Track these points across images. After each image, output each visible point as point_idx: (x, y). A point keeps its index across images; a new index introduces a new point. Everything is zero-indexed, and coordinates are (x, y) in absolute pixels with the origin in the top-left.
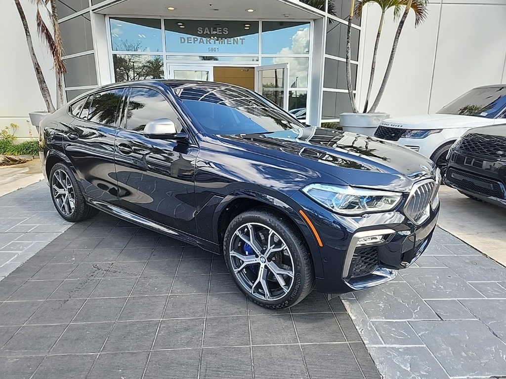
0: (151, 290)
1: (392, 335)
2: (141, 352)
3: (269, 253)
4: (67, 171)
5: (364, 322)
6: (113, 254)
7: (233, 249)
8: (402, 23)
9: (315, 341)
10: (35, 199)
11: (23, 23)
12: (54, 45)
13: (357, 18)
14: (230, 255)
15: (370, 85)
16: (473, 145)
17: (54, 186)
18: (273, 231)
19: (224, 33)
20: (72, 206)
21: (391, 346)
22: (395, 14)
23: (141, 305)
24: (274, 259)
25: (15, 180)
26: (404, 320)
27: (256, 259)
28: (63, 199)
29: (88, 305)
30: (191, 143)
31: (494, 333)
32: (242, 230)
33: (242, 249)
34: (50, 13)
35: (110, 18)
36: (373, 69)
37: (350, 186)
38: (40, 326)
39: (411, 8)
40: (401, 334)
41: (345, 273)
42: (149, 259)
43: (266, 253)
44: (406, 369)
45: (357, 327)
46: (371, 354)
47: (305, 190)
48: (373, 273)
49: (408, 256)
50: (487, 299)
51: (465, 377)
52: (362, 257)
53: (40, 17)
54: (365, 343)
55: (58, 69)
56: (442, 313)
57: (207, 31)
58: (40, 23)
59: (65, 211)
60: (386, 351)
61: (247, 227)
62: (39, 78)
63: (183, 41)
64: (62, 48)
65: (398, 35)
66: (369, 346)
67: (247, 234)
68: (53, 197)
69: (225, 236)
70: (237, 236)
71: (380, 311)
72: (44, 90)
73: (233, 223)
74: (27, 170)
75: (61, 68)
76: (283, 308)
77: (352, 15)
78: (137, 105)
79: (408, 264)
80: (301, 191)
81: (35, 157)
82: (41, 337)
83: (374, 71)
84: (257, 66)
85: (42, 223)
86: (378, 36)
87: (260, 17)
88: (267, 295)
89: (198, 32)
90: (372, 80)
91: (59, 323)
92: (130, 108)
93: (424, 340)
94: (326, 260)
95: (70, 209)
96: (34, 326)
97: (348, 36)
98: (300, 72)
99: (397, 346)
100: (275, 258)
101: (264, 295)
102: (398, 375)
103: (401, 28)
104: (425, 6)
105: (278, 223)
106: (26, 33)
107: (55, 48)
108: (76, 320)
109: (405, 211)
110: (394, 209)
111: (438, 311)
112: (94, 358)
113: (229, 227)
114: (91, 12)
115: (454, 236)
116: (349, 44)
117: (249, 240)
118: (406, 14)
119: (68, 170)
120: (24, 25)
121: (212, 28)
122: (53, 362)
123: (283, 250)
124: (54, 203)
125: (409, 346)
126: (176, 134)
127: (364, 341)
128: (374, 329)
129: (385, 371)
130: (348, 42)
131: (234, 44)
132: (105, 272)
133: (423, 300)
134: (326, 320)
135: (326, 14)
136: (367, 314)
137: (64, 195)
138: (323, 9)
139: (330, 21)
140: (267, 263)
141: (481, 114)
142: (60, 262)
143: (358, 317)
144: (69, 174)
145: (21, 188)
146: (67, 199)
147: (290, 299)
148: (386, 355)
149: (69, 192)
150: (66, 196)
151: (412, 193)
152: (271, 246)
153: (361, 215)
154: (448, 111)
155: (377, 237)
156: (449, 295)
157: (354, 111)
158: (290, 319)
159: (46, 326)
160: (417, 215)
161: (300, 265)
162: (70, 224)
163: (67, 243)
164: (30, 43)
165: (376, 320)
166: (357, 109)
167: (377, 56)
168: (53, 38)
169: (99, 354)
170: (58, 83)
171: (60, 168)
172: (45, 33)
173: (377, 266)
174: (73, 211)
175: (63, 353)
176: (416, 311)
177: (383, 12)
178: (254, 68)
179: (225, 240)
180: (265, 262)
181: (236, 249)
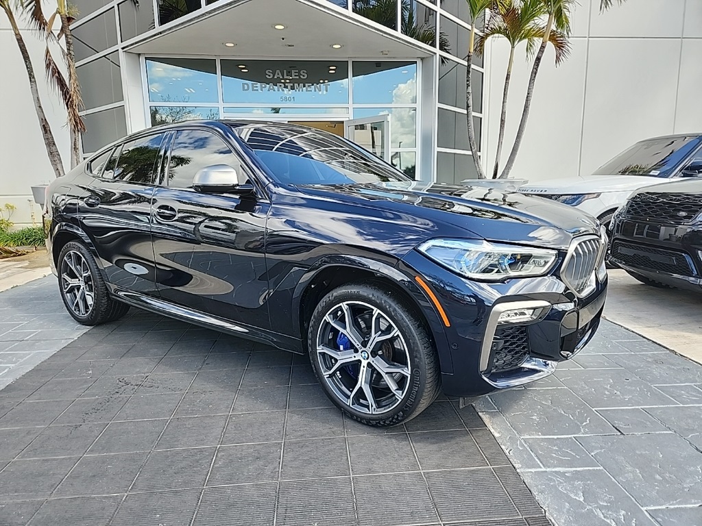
0: (203, 409)
1: (554, 455)
2: (189, 490)
3: (374, 343)
4: (83, 252)
5: (513, 440)
6: (148, 364)
7: (322, 343)
8: (538, 59)
9: (444, 467)
10: (36, 299)
11: (27, 66)
12: (68, 93)
13: (478, 56)
14: (318, 351)
15: (500, 143)
16: (645, 208)
17: (65, 276)
18: (379, 311)
19: (301, 76)
20: (90, 301)
21: (554, 470)
22: (527, 51)
23: (189, 428)
24: (380, 352)
25: (8, 276)
26: (570, 436)
27: (355, 354)
28: (77, 293)
29: (111, 430)
30: (260, 197)
31: (697, 449)
32: (334, 314)
33: (335, 341)
34: (63, 51)
35: (146, 59)
36: (502, 121)
37: (485, 239)
38: (39, 460)
39: (548, 42)
40: (567, 454)
41: (483, 365)
42: (200, 369)
43: (368, 345)
44: (577, 498)
45: (503, 447)
46: (525, 481)
47: (423, 248)
48: (522, 366)
49: (570, 342)
50: (682, 405)
51: (664, 507)
52: (506, 342)
53: (50, 56)
54: (516, 467)
55: (73, 126)
56: (621, 426)
57: (278, 75)
58: (49, 64)
59: (79, 310)
60: (547, 477)
61: (340, 309)
62: (46, 139)
63: (246, 87)
64: (79, 98)
65: (534, 75)
66: (522, 470)
67: (342, 320)
68: (61, 290)
69: (311, 325)
70: (327, 324)
71: (534, 426)
72: (54, 155)
73: (321, 304)
74: (26, 264)
75: (78, 125)
76: (395, 423)
77: (472, 50)
78: (181, 161)
79: (571, 354)
80: (416, 250)
81: (38, 248)
82: (40, 475)
83: (504, 124)
84: (348, 119)
85: (46, 328)
86: (507, 78)
87: (350, 56)
88: (372, 406)
89: (267, 76)
90: (501, 136)
91: (68, 455)
92: (172, 165)
93: (600, 461)
94: (455, 346)
95: (86, 307)
96: (30, 461)
97: (468, 77)
98: (404, 136)
99: (561, 469)
100: (383, 352)
101: (367, 407)
102: (567, 507)
103: (538, 65)
104: (567, 38)
105: (386, 299)
106: (30, 78)
107: (70, 97)
108: (92, 451)
109: (563, 276)
110: (548, 273)
111: (615, 423)
112: (119, 500)
113: (316, 311)
114: (121, 51)
115: (627, 329)
116: (470, 88)
117: (345, 328)
118: (543, 47)
119: (84, 250)
120: (27, 68)
121: (285, 71)
122: (57, 508)
123: (393, 337)
124: (64, 299)
125: (578, 469)
126: (238, 185)
127: (515, 465)
128: (528, 448)
129: (547, 502)
130: (468, 85)
131: (315, 91)
132: (136, 387)
133: (594, 409)
134: (458, 439)
135: (437, 50)
136: (516, 430)
137: (78, 288)
138: (433, 45)
139: (443, 60)
140: (371, 360)
141: (651, 173)
142: (70, 376)
143: (502, 434)
144: (85, 256)
145: (17, 286)
146: (83, 293)
147: (406, 407)
148: (547, 482)
149: (86, 283)
150: (82, 288)
151: (571, 251)
152: (375, 333)
153: (502, 281)
154: (607, 171)
155: (526, 312)
156: (629, 402)
157: (480, 176)
158: (406, 439)
159: (47, 460)
160: (578, 285)
161: (418, 356)
162: (87, 329)
163: (82, 352)
164: (35, 91)
165: (529, 437)
166: (484, 173)
167: (507, 104)
168: (67, 83)
169: (126, 494)
170: (73, 145)
171: (74, 248)
172: (57, 77)
173: (527, 356)
174: (91, 308)
175: (72, 495)
176: (585, 423)
177: (513, 47)
178: (343, 122)
179: (310, 330)
180: (367, 359)
181: (326, 344)
